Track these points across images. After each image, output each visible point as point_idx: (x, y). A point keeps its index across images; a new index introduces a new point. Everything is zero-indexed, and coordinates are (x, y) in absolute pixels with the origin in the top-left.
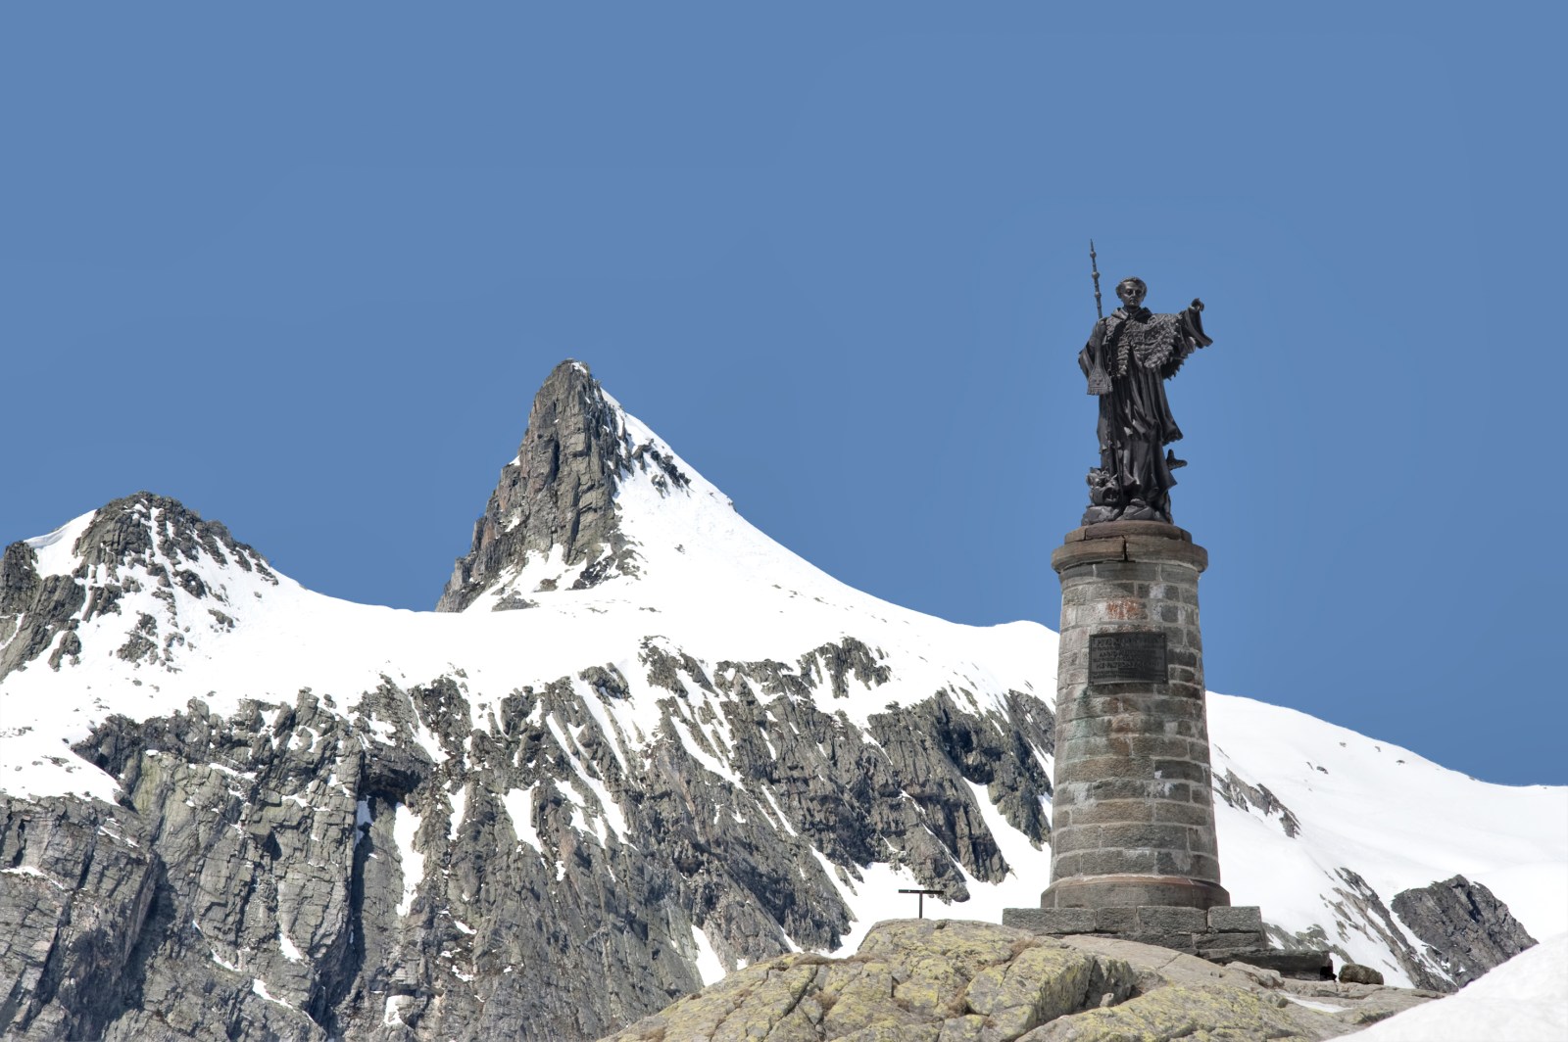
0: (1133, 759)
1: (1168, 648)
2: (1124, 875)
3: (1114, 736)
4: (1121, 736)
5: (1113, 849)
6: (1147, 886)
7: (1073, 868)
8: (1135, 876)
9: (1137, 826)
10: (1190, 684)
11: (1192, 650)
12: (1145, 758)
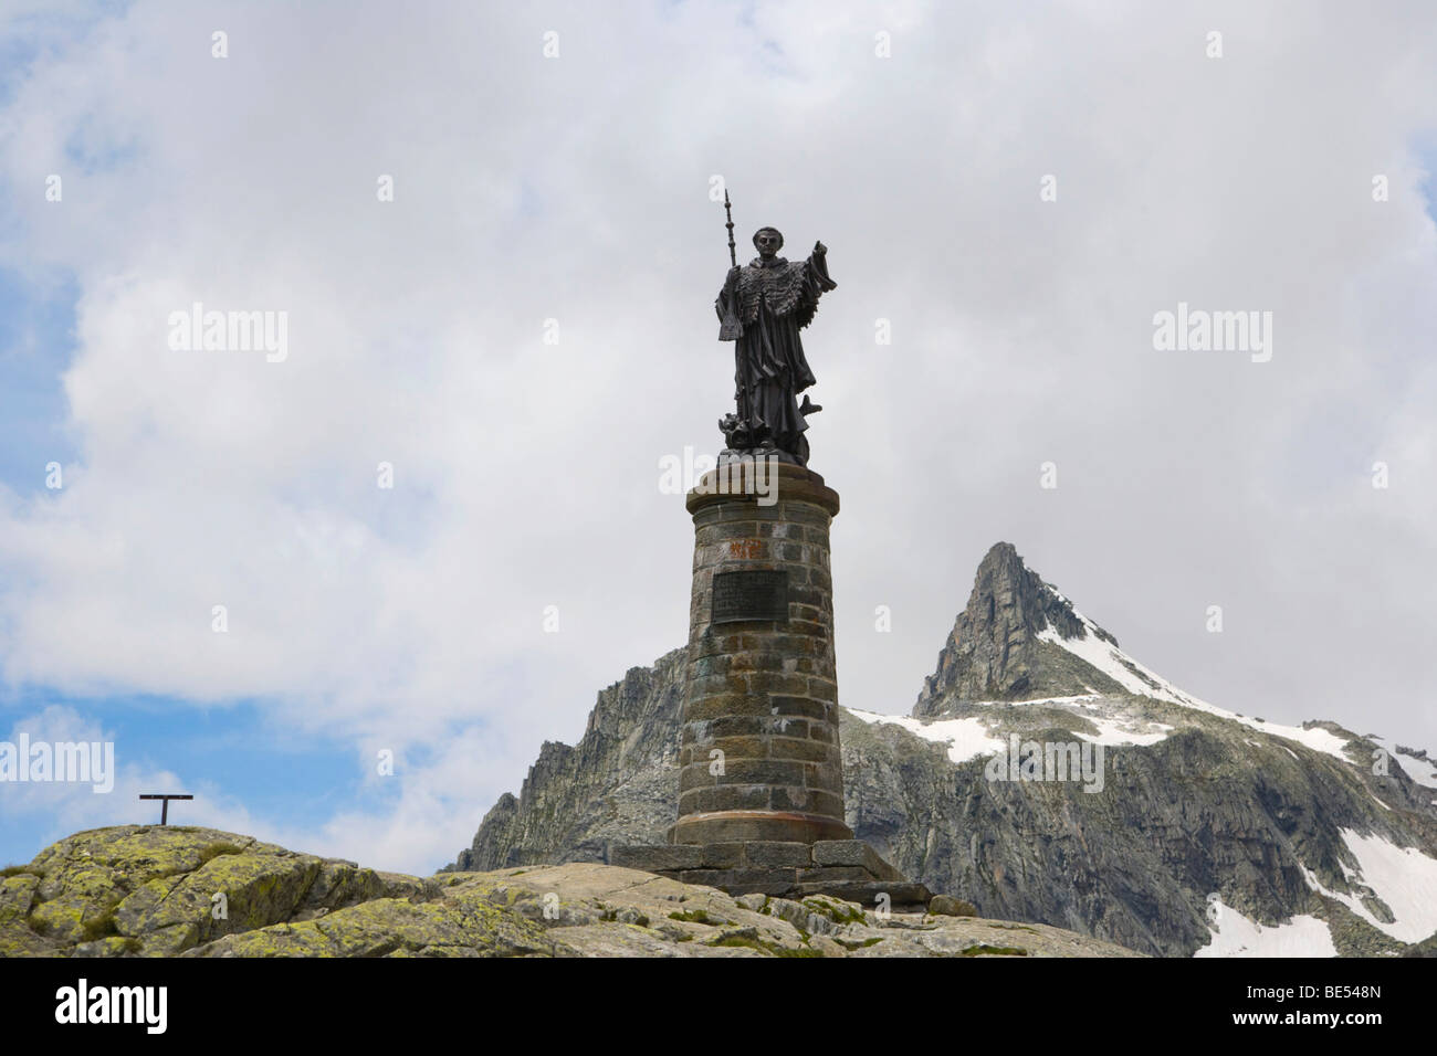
0: (751, 696)
1: (789, 587)
2: (738, 812)
3: (733, 673)
4: (739, 673)
5: (728, 786)
6: (758, 822)
7: (692, 807)
8: (748, 812)
9: (753, 762)
10: (812, 622)
11: (816, 588)
12: (763, 695)
